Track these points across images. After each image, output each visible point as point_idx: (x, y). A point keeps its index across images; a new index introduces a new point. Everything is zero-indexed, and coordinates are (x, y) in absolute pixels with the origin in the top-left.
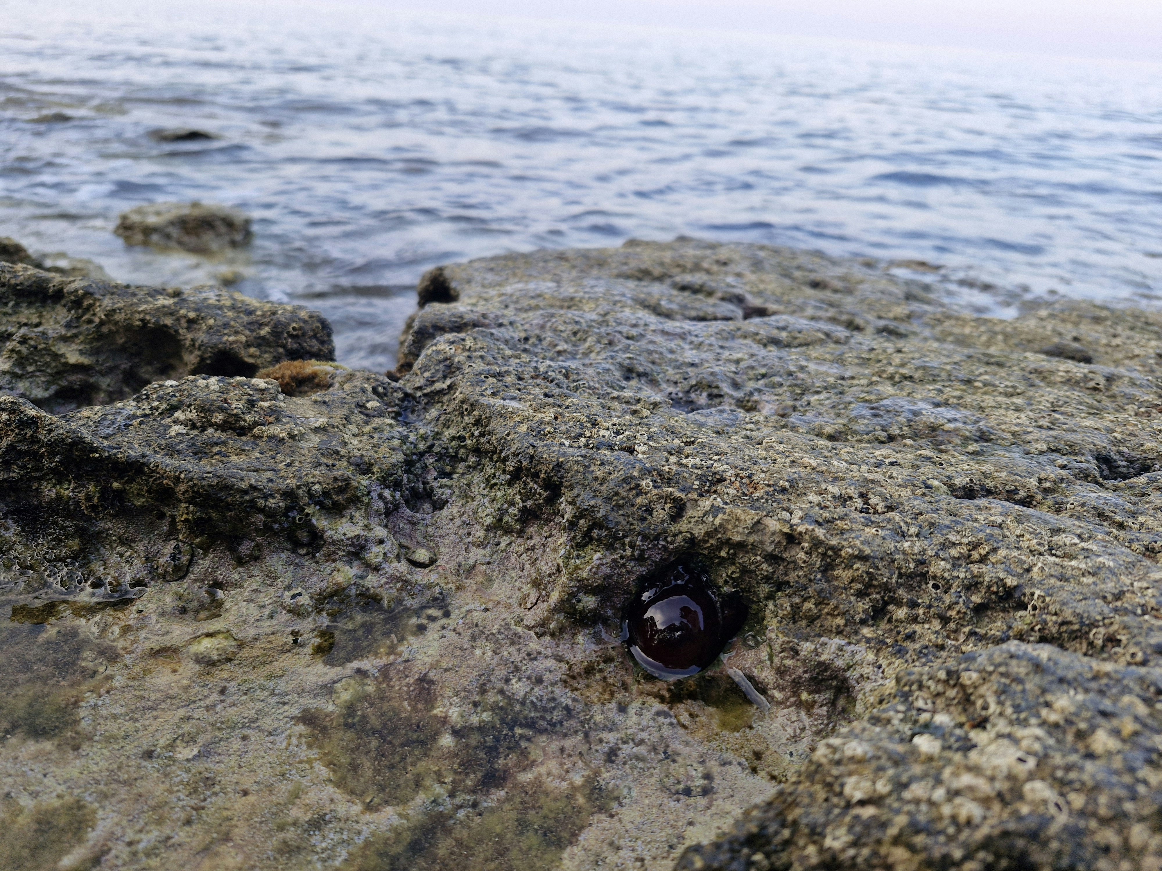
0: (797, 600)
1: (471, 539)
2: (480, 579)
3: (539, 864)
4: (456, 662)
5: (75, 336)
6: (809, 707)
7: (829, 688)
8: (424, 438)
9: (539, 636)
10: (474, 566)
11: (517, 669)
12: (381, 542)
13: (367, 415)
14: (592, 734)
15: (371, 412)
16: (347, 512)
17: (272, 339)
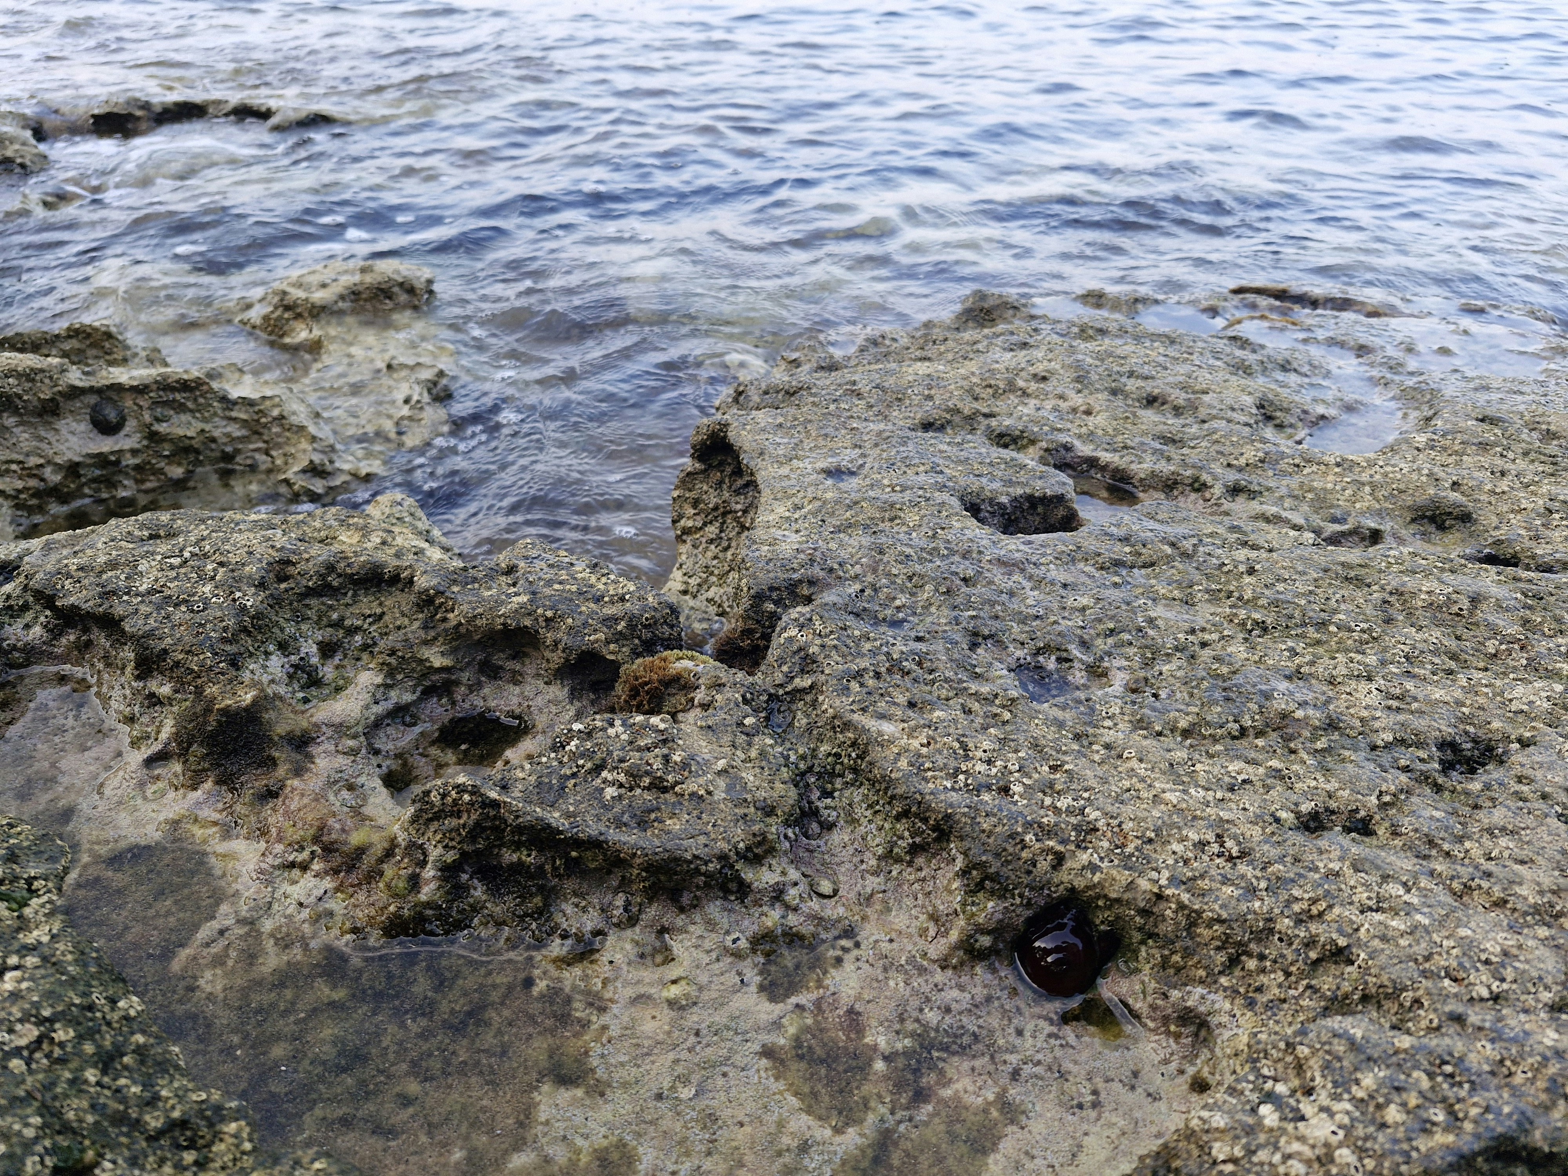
0: (1166, 952)
1: (864, 866)
2: (878, 907)
3: (971, 1169)
4: (874, 993)
5: (435, 639)
6: (1177, 1036)
7: (1193, 1023)
8: (803, 757)
9: (943, 968)
10: (872, 895)
11: (928, 1000)
12: (796, 884)
13: (747, 735)
14: (997, 1056)
15: (749, 730)
16: (766, 861)
17: (628, 632)
